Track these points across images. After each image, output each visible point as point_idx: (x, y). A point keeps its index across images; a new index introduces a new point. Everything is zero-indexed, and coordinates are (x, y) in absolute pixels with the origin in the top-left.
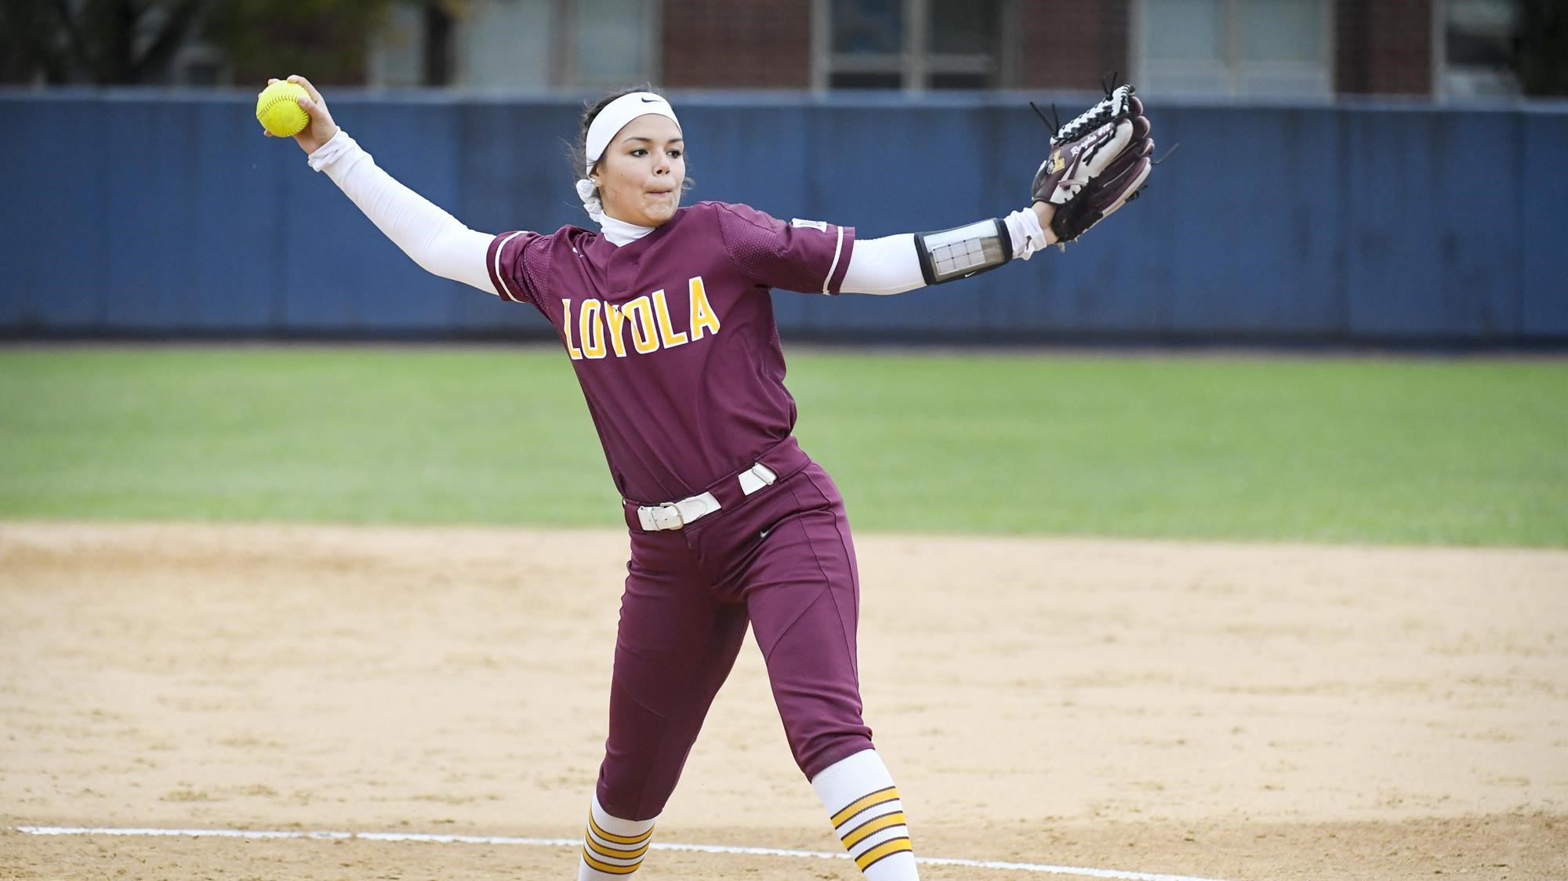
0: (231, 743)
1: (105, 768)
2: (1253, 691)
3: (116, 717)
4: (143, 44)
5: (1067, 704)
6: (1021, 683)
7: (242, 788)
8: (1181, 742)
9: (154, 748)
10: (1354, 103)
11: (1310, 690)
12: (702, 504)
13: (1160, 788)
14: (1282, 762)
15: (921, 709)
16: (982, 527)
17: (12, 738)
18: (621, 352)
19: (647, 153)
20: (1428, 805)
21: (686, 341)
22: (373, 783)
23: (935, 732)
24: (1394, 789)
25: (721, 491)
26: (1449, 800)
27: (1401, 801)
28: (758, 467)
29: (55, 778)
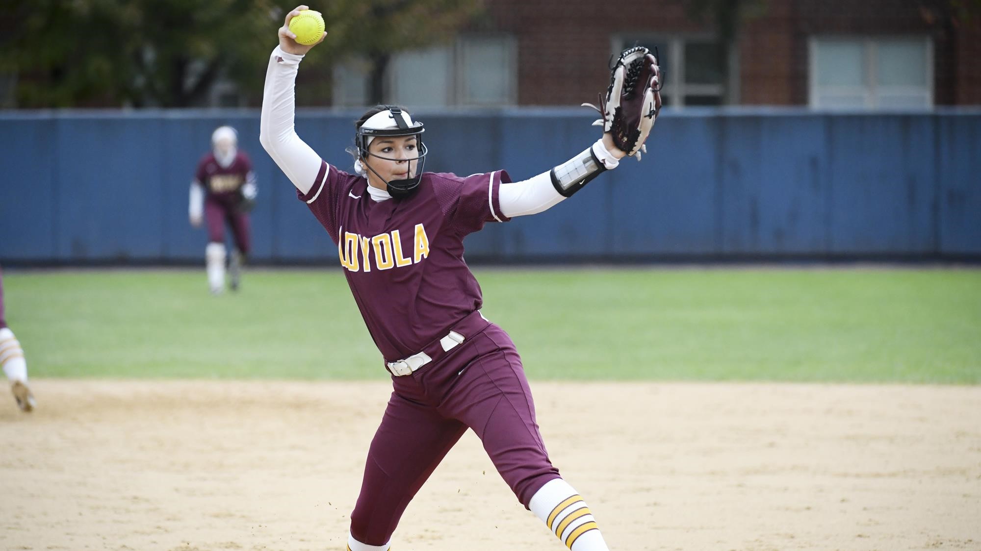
0: (217, 516)
1: (136, 532)
2: (858, 476)
3: (147, 500)
4: (190, 82)
5: (740, 486)
6: (713, 473)
7: (221, 543)
8: (808, 508)
9: (169, 520)
10: (944, 111)
11: (893, 475)
12: (420, 359)
13: (792, 537)
14: (870, 520)
15: (648, 490)
16: (700, 376)
17: (80, 514)
18: (367, 268)
19: (392, 150)
20: (958, 546)
21: (411, 263)
22: (302, 540)
23: (655, 504)
24: (939, 536)
25: (430, 351)
26: (972, 542)
27: (941, 543)
28: (452, 333)
29: (104, 538)
